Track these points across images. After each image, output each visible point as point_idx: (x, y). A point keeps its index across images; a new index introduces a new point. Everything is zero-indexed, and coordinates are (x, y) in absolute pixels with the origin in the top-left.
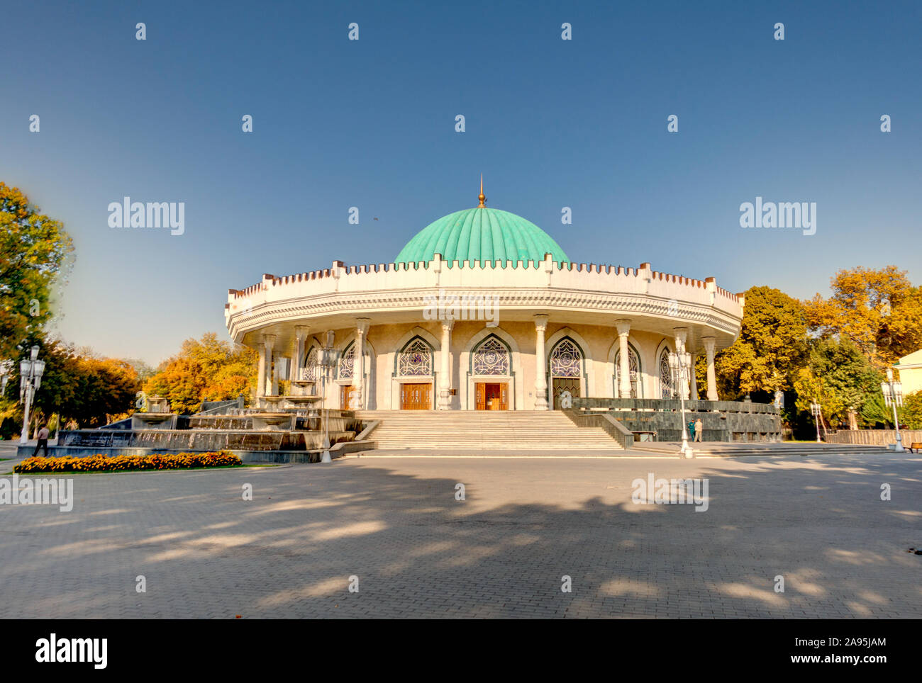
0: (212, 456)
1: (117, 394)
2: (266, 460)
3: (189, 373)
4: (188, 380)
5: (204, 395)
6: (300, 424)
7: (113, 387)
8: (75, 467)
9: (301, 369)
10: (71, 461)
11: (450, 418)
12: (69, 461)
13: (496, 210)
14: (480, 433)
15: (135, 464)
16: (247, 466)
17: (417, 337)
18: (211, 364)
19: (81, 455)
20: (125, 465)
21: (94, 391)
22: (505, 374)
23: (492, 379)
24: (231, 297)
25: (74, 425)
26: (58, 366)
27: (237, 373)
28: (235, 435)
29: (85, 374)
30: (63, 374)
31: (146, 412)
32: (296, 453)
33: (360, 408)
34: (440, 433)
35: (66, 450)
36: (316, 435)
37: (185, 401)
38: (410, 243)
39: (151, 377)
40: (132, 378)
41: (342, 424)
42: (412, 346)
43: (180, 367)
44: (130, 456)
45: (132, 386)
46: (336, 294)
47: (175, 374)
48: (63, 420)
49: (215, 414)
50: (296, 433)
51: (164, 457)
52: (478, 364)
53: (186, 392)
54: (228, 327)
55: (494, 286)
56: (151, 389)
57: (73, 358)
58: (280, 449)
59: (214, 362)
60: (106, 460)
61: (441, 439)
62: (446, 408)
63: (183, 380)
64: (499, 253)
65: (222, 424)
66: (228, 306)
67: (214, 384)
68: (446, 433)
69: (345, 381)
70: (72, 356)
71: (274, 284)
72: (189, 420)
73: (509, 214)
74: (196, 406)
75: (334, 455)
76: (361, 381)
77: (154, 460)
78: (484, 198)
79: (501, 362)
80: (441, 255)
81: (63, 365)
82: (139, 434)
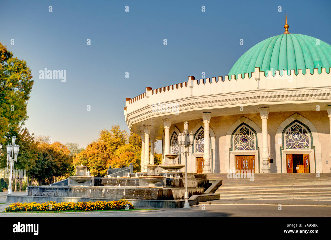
0: (116, 203)
1: (59, 164)
2: (148, 206)
3: (99, 151)
4: (99, 155)
5: (109, 164)
6: (169, 183)
7: (56, 160)
8: (38, 209)
9: (171, 147)
10: (36, 205)
11: (270, 178)
12: (35, 205)
13: (297, 34)
14: (292, 189)
15: (71, 207)
16: (137, 210)
17: (243, 124)
18: (112, 145)
19: (41, 201)
20: (66, 208)
21: (46, 163)
22: (308, 148)
23: (298, 151)
24: (127, 103)
25: (36, 183)
26: (26, 147)
27: (128, 150)
28: (129, 190)
29: (41, 152)
30: (29, 153)
31: (75, 175)
32: (167, 202)
33: (209, 172)
34: (264, 189)
35: (33, 198)
36: (179, 190)
37: (98, 168)
38: (238, 61)
39: (78, 153)
40: (67, 154)
41: (195, 183)
42: (240, 130)
43: (94, 147)
44: (68, 203)
45: (67, 159)
46: (191, 98)
47: (92, 151)
48: (30, 180)
49: (116, 176)
50: (167, 188)
51: (88, 203)
52: (288, 142)
53: (99, 162)
54: (126, 122)
55: (298, 87)
56: (78, 161)
57: (34, 143)
58: (157, 199)
59: (114, 143)
60: (55, 205)
61: (265, 193)
62: (267, 172)
63: (96, 155)
64: (300, 64)
65: (121, 182)
66: (125, 108)
67: (115, 157)
68: (268, 189)
69: (199, 154)
70: (33, 141)
71: (153, 93)
72: (101, 180)
73: (307, 36)
74: (105, 171)
75: (192, 203)
76: (209, 154)
77: (82, 205)
78: (288, 28)
79: (304, 140)
80: (259, 68)
81: (29, 147)
82: (73, 188)
